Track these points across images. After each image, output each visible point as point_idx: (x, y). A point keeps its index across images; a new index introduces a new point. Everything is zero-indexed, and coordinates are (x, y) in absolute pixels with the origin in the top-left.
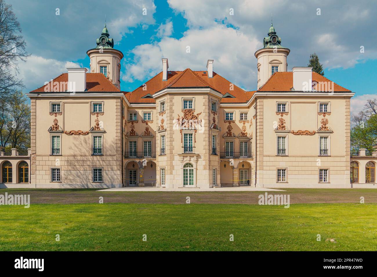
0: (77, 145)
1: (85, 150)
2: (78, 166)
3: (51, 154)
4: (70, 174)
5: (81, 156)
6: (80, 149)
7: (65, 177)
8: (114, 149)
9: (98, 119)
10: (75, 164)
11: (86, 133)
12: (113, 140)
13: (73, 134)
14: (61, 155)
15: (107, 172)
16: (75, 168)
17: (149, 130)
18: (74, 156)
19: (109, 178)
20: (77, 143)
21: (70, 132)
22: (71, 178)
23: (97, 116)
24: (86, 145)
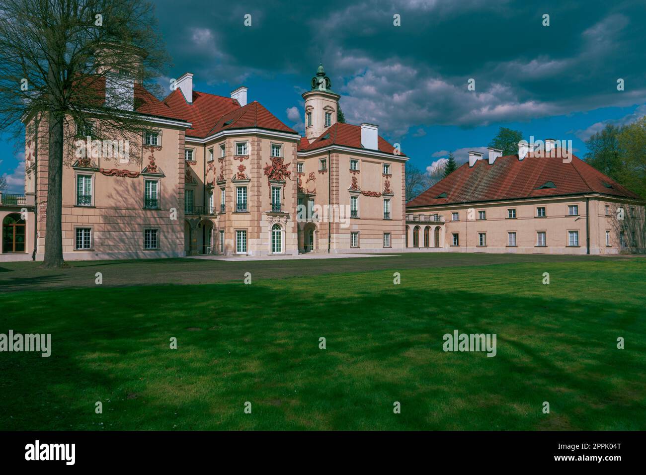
0: (121, 193)
1: (133, 200)
2: (122, 225)
3: (76, 204)
4: (108, 236)
5: (128, 209)
6: (126, 198)
7: (101, 241)
8: (177, 201)
9: (153, 155)
10: (117, 221)
11: (136, 174)
12: (174, 188)
13: (115, 174)
14: (94, 207)
15: (166, 234)
16: (117, 227)
17: (191, 175)
18: (116, 208)
19: (169, 242)
20: (120, 188)
21: (111, 172)
22: (111, 243)
23: (152, 151)
24: (134, 192)
